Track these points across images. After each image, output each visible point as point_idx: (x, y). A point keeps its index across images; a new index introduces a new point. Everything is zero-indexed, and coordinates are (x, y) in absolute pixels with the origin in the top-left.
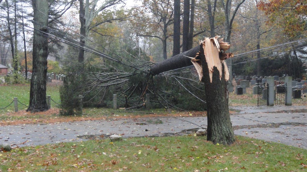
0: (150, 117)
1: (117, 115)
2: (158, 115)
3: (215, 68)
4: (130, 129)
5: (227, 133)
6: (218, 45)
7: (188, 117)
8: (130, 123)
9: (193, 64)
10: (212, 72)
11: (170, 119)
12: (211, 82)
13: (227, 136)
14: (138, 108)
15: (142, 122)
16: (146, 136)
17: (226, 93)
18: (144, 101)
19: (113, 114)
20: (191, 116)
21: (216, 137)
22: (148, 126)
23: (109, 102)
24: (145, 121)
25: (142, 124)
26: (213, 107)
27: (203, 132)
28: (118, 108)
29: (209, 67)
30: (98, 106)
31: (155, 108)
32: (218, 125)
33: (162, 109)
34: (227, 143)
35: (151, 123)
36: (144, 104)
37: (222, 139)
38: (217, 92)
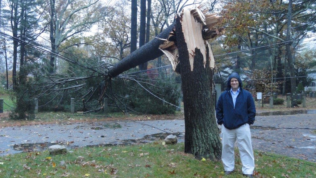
0: (107, 121)
1: (73, 119)
2: (117, 119)
3: (197, 51)
4: (83, 134)
5: (215, 143)
6: (203, 17)
7: (146, 120)
8: (83, 128)
9: (164, 54)
10: (192, 56)
11: (129, 122)
12: (192, 70)
13: (215, 146)
14: (96, 111)
15: (97, 127)
16: (101, 145)
17: (211, 86)
18: (102, 105)
19: (69, 117)
20: (150, 120)
21: (200, 149)
22: (105, 131)
23: (66, 106)
24: (102, 125)
25: (98, 128)
26: (195, 106)
27: (173, 139)
28: (75, 112)
29: (188, 50)
30: (56, 110)
31: (113, 111)
32: (202, 131)
33: (119, 113)
34: (216, 157)
35: (108, 127)
36: (102, 107)
37: (208, 151)
38: (200, 84)
